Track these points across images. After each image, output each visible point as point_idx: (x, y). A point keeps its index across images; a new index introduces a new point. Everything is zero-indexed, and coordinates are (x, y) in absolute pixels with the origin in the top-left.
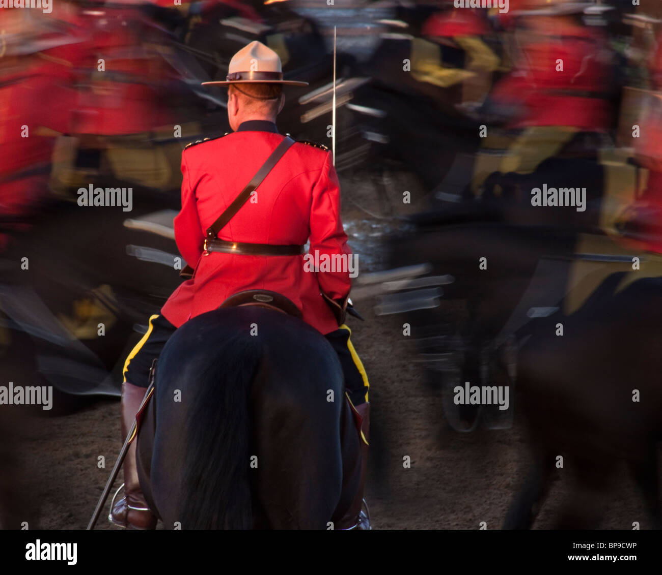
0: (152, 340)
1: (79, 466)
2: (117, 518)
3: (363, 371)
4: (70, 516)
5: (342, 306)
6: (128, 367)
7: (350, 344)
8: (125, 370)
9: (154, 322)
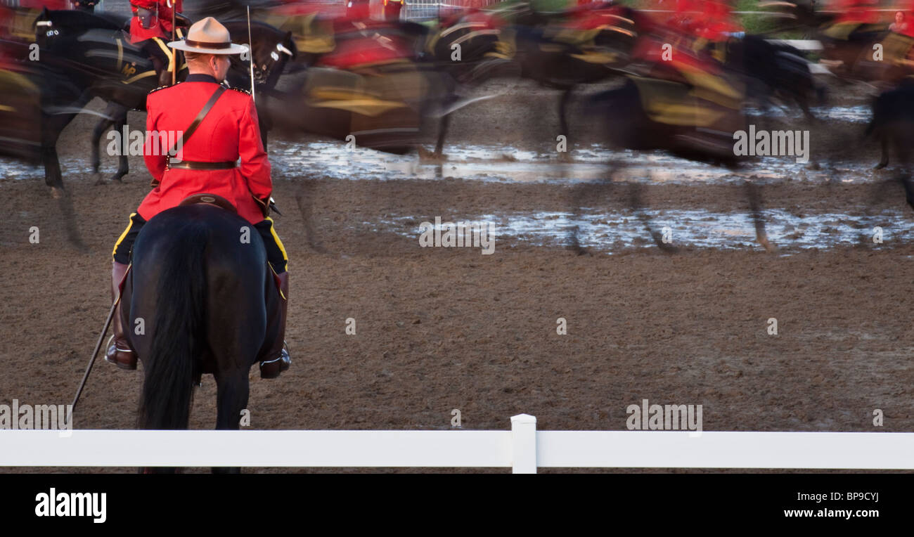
0: (133, 231)
1: (79, 317)
2: (110, 358)
3: (283, 249)
4: (72, 353)
5: (266, 203)
6: (116, 251)
7: (273, 230)
8: (114, 252)
9: (133, 218)
